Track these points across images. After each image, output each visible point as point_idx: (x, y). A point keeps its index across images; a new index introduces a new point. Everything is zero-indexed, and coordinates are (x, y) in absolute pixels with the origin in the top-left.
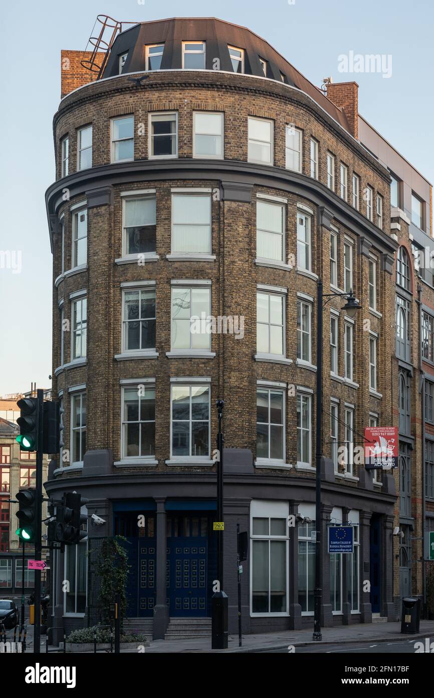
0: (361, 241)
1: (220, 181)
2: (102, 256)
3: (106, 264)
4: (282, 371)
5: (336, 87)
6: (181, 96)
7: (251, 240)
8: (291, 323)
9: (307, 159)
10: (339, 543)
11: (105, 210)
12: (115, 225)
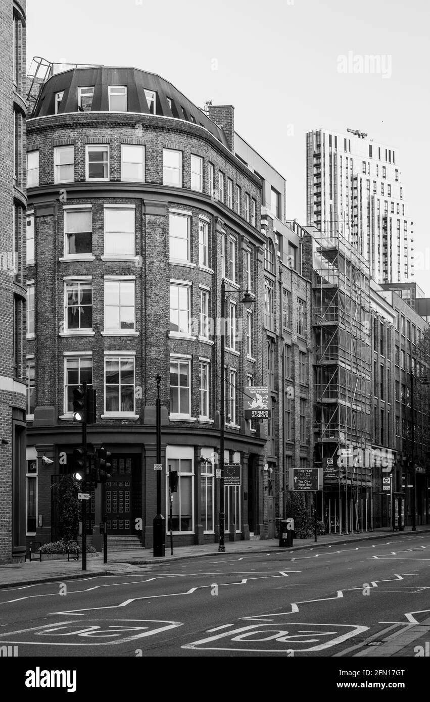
0: (242, 239)
1: (142, 200)
2: (48, 255)
3: (52, 261)
4: (188, 346)
5: (216, 109)
6: (112, 133)
7: (166, 244)
8: (195, 308)
9: (206, 180)
10: (229, 478)
11: (51, 219)
12: (58, 231)
